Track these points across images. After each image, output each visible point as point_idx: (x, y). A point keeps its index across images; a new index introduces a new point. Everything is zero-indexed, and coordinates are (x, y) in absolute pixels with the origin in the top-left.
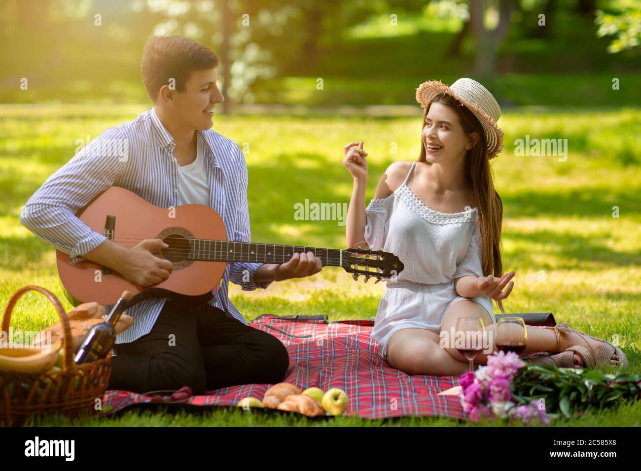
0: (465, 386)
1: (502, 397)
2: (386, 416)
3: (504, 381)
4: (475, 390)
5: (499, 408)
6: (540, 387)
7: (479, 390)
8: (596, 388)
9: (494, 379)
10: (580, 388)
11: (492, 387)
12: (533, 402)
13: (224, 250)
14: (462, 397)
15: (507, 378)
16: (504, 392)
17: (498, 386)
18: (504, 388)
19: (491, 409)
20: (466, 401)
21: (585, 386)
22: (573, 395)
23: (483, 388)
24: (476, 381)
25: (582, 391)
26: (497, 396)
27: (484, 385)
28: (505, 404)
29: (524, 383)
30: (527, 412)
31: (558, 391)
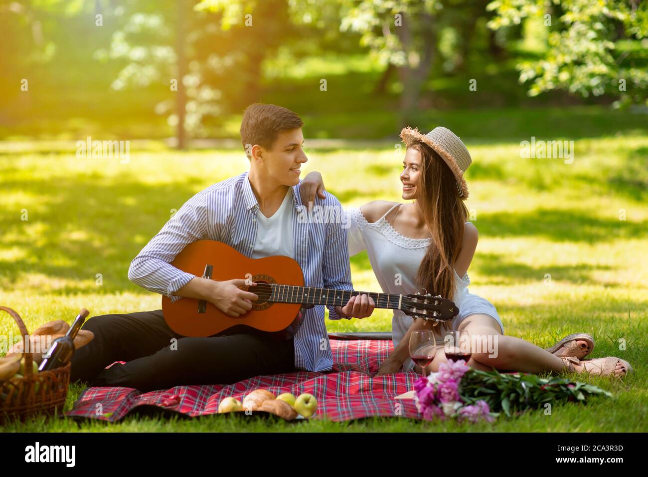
0: (419, 389)
1: (451, 398)
2: (352, 418)
3: (454, 384)
4: (428, 392)
5: (449, 407)
6: (484, 390)
7: (432, 392)
8: (532, 390)
9: (444, 382)
10: (518, 390)
11: (443, 390)
12: (478, 402)
13: (300, 294)
14: (417, 399)
15: (455, 381)
16: (453, 393)
17: (447, 388)
18: (453, 390)
19: (442, 408)
20: (420, 403)
21: (523, 389)
22: (513, 396)
23: (435, 390)
24: (428, 385)
25: (520, 392)
26: (447, 397)
27: (436, 388)
28: (454, 404)
29: (470, 387)
30: (473, 411)
31: (499, 392)
